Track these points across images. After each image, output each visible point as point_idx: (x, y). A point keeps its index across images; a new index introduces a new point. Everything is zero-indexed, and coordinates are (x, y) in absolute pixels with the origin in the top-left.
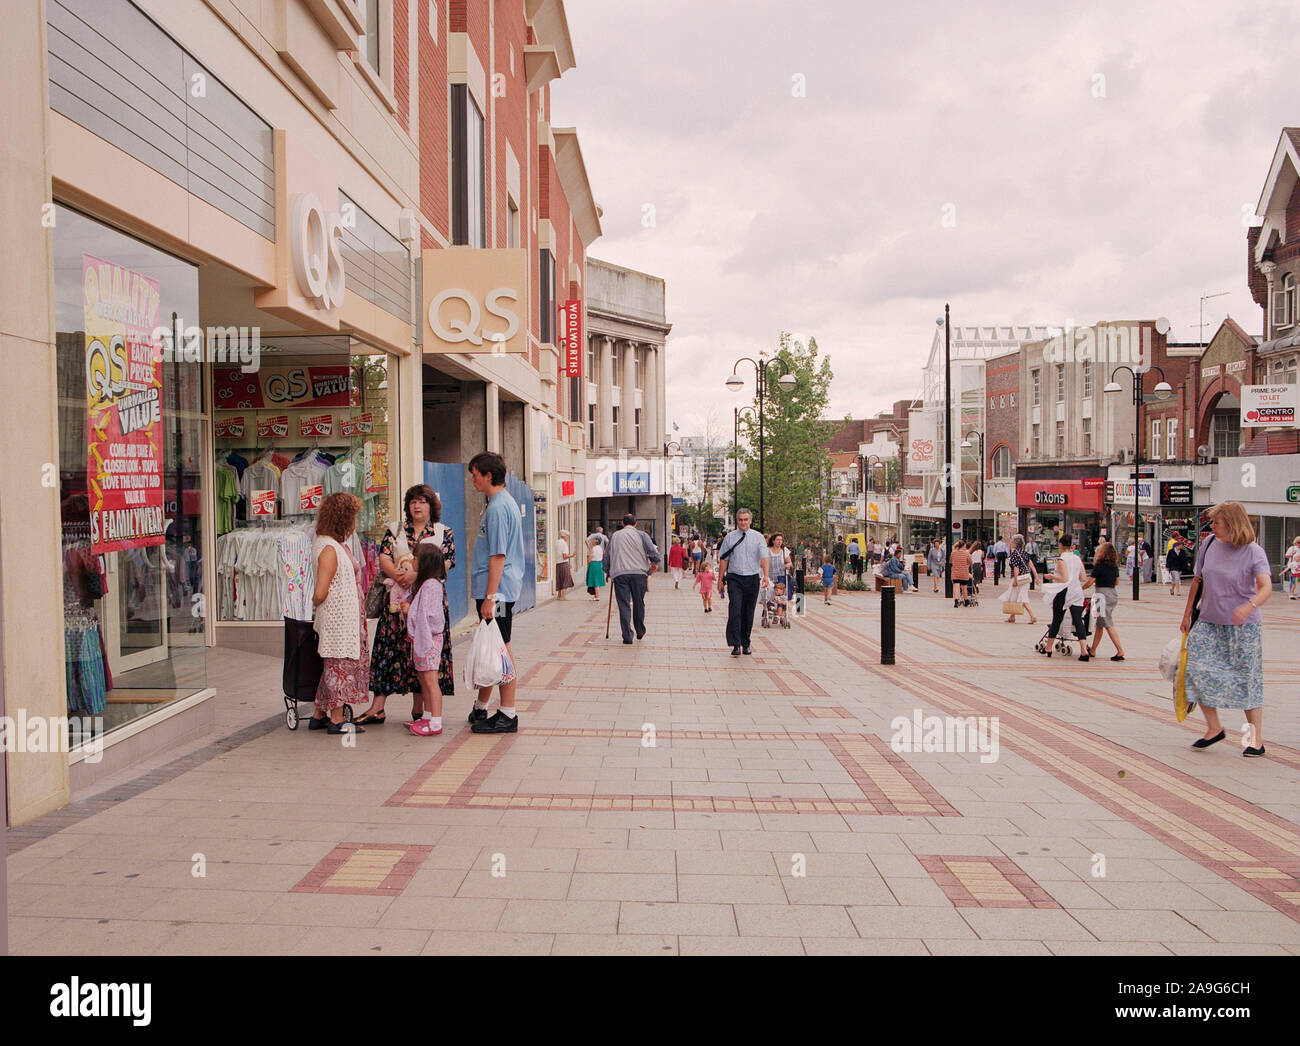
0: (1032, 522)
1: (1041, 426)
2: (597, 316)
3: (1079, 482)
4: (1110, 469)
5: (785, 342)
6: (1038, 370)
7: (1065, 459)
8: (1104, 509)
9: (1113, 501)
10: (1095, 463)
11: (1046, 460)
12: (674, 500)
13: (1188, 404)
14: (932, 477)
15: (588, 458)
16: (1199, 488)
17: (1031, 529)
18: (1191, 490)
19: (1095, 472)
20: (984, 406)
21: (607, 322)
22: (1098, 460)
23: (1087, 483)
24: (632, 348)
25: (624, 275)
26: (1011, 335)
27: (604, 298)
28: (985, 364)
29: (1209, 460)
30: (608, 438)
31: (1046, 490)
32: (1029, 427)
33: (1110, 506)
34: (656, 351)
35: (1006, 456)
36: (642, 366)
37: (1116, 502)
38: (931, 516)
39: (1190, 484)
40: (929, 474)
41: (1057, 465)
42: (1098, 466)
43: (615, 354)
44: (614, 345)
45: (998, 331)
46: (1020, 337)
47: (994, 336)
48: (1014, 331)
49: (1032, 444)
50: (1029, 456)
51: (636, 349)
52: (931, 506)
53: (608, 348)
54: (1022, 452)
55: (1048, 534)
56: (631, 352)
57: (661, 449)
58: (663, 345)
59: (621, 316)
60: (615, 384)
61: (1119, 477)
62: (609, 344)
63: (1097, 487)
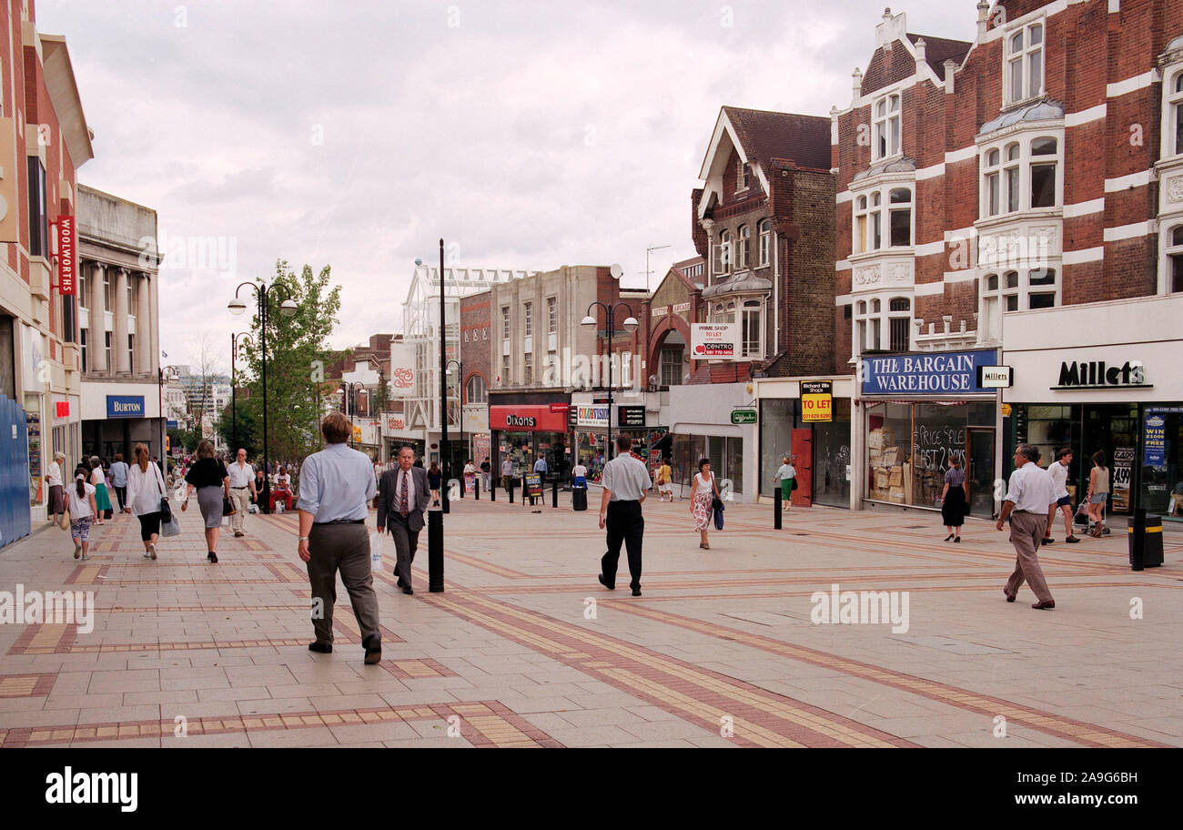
0: (503, 443)
1: (511, 357)
2: (88, 242)
3: (547, 407)
4: (573, 395)
5: (281, 269)
6: (508, 308)
7: (533, 386)
8: (568, 431)
9: (576, 423)
10: (560, 390)
11: (516, 388)
12: (168, 423)
13: (640, 338)
14: (412, 402)
15: (82, 381)
16: (650, 412)
17: (503, 448)
18: (643, 414)
19: (560, 397)
20: (459, 339)
21: (98, 248)
22: (562, 388)
23: (554, 408)
24: (125, 275)
25: (115, 203)
26: (481, 277)
27: (95, 224)
28: (459, 301)
29: (658, 388)
30: (102, 362)
31: (516, 414)
32: (500, 358)
33: (573, 428)
34: (149, 279)
35: (478, 385)
36: (135, 293)
37: (579, 424)
38: (411, 437)
39: (643, 408)
40: (409, 400)
41: (526, 391)
42: (563, 393)
43: (107, 280)
44: (106, 272)
45: (470, 273)
46: (489, 278)
47: (466, 277)
48: (484, 273)
49: (503, 374)
50: (500, 384)
51: (128, 276)
52: (411, 429)
53: (100, 274)
54: (493, 380)
55: (518, 453)
56: (123, 280)
57: (156, 373)
58: (156, 274)
59: (113, 243)
60: (107, 309)
61: (582, 402)
62: (101, 270)
63: (562, 410)
